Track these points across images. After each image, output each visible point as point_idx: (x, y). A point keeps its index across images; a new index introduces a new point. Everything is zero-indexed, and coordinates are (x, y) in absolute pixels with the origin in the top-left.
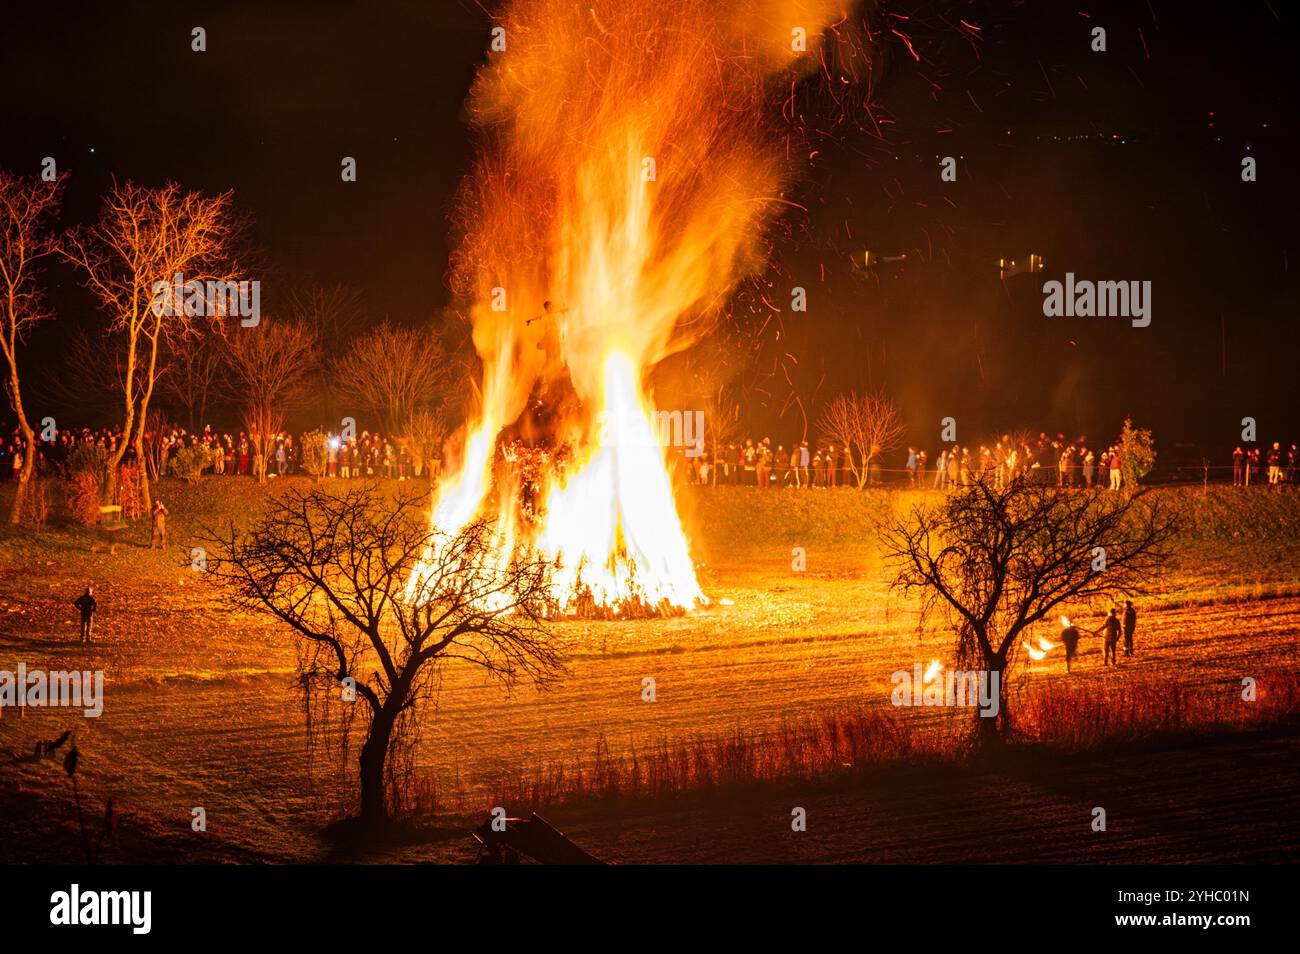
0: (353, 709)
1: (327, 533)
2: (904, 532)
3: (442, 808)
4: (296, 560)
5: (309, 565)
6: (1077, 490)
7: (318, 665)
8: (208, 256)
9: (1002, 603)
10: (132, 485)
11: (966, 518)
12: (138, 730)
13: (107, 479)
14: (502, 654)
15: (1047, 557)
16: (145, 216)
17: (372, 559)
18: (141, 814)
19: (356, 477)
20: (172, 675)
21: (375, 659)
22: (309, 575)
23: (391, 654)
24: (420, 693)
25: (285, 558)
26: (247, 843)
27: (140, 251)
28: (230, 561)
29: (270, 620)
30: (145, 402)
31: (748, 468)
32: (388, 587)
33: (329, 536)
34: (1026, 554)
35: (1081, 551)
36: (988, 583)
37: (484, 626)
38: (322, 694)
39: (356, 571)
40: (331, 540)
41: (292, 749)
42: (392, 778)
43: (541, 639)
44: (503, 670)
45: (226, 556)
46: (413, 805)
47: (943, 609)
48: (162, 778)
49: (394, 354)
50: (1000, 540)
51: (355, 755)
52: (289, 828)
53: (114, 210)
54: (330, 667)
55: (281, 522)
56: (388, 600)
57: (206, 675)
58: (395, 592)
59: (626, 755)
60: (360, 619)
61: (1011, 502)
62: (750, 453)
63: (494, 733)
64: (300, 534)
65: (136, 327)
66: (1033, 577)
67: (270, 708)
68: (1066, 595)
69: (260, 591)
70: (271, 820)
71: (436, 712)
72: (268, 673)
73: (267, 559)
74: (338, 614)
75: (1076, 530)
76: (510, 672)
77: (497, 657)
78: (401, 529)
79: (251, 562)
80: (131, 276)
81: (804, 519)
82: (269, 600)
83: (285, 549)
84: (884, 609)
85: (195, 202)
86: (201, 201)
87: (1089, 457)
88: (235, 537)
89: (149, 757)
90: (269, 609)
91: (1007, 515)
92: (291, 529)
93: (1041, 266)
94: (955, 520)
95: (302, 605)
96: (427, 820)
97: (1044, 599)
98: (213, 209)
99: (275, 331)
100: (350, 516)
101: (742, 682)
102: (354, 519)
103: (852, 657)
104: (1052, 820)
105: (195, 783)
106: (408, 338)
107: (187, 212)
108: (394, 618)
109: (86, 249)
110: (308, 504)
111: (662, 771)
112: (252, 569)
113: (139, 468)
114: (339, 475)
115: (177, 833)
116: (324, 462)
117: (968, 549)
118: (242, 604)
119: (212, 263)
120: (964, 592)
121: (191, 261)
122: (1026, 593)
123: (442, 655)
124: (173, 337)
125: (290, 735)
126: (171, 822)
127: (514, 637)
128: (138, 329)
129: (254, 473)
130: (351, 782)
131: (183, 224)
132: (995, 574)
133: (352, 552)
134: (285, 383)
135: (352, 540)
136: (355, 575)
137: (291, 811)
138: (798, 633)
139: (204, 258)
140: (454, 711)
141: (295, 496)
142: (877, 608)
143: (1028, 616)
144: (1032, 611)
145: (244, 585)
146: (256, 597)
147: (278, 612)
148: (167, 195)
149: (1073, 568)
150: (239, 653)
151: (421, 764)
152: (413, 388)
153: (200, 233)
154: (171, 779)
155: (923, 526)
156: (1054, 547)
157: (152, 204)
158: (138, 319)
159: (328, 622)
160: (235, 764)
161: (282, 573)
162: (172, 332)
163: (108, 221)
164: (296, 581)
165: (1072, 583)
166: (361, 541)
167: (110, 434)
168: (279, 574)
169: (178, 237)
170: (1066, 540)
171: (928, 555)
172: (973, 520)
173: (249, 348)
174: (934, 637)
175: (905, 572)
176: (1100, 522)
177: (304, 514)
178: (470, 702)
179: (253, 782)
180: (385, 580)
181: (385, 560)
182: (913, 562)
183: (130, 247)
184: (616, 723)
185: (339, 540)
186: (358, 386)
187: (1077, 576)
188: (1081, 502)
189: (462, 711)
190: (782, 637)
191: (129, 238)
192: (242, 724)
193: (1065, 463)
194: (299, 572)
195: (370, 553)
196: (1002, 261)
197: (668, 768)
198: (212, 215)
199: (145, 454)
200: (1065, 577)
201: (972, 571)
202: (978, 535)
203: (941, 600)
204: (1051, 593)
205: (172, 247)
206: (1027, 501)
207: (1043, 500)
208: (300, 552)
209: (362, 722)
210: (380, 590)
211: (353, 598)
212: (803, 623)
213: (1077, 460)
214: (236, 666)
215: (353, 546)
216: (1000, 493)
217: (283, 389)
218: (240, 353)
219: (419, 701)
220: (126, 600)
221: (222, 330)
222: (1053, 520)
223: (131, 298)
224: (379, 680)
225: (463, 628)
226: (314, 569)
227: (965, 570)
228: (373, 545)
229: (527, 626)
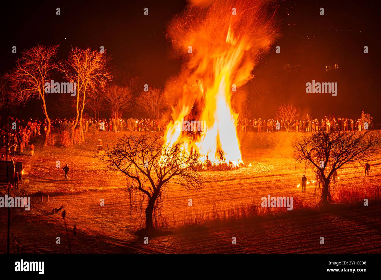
0: (143, 198)
1: (135, 147)
2: (300, 144)
3: (169, 226)
4: (126, 155)
5: (130, 157)
6: (349, 131)
7: (133, 185)
8: (99, 68)
9: (328, 164)
10: (79, 134)
11: (317, 140)
12: (82, 205)
13: (71, 133)
14: (186, 181)
15: (341, 151)
16: (81, 57)
17: (148, 155)
18: (83, 229)
19: (143, 131)
20: (91, 189)
21: (149, 183)
22: (130, 159)
23: (154, 182)
24: (162, 193)
25: (123, 155)
26: (114, 237)
27: (80, 67)
28: (107, 156)
29: (119, 173)
30: (82, 111)
31: (255, 127)
32: (153, 163)
33: (136, 148)
34: (335, 150)
35: (350, 149)
36: (324, 158)
37: (180, 173)
38: (134, 194)
39: (143, 158)
40: (136, 149)
41: (126, 209)
42: (155, 217)
43: (197, 177)
44: (186, 186)
45: (106, 154)
46: (161, 225)
47: (311, 166)
48: (89, 218)
49: (153, 96)
50: (327, 146)
51: (144, 211)
52: (125, 232)
53: (72, 56)
54: (136, 186)
55: (122, 145)
56: (153, 166)
57: (101, 189)
58: (155, 164)
59: (222, 209)
60: (145, 172)
61: (330, 135)
62: (256, 122)
63: (184, 204)
64: (127, 148)
65: (79, 89)
66: (337, 156)
67: (120, 198)
68: (346, 162)
69: (116, 164)
70: (120, 230)
71: (167, 198)
72: (119, 188)
73: (118, 155)
74: (139, 170)
75: (349, 143)
76: (188, 186)
77: (184, 182)
78: (156, 146)
79: (113, 156)
80: (77, 74)
81: (271, 141)
82: (119, 167)
83: (123, 152)
84: (295, 166)
85: (95, 53)
86: (97, 53)
87: (352, 122)
88: (109, 149)
89: (85, 212)
90: (119, 169)
91: (329, 139)
92: (125, 146)
93: (338, 67)
94: (314, 141)
95: (128, 168)
96: (165, 229)
97: (340, 163)
98: (100, 55)
99: (119, 89)
100: (141, 142)
101: (254, 188)
102: (143, 143)
103: (285, 180)
104: (343, 226)
105: (98, 220)
106: (157, 91)
107: (93, 56)
108: (155, 171)
109: (64, 67)
110: (129, 139)
111: (232, 214)
112: (114, 158)
113: (81, 130)
114: (138, 131)
115: (94, 234)
116: (134, 127)
117: (318, 149)
118: (111, 168)
119: (101, 70)
120: (317, 161)
121: (95, 70)
122: (335, 161)
123: (169, 182)
124: (90, 92)
125: (126, 206)
126: (92, 231)
127: (189, 176)
128: (80, 90)
129: (114, 130)
130: (143, 218)
131: (92, 59)
132: (326, 156)
133: (142, 153)
134: (122, 105)
135: (142, 149)
136: (143, 159)
137: (126, 227)
138: (270, 174)
139: (98, 69)
140: (172, 198)
141: (126, 137)
142: (293, 166)
143: (336, 168)
144: (337, 166)
145: (111, 163)
146: (115, 166)
147: (121, 170)
148: (87, 51)
149: (348, 154)
150: (110, 182)
151: (163, 213)
152: (159, 106)
153: (97, 62)
154: (92, 219)
155: (305, 142)
156: (343, 148)
157: (83, 53)
158: (80, 87)
159: (136, 173)
160: (110, 214)
161: (122, 159)
162: (89, 91)
163: (70, 59)
164: (126, 161)
165: (348, 158)
166: (145, 150)
167: (72, 120)
168: (121, 159)
169: (91, 63)
170: (346, 146)
171: (307, 151)
172: (320, 141)
173: (112, 95)
174: (309, 174)
175: (301, 156)
176: (356, 140)
177: (128, 142)
178: (177, 195)
179: (115, 219)
180: (152, 161)
181: (152, 155)
182: (303, 153)
183: (77, 66)
184: (219, 200)
185: (138, 149)
186: (143, 105)
187: (349, 156)
188: (350, 135)
189: (174, 198)
190: (265, 175)
191: (77, 64)
192: (111, 203)
193: (345, 124)
194: (127, 159)
195: (147, 153)
196: (327, 66)
197: (234, 213)
198: (100, 57)
199: (83, 126)
200: (346, 156)
201: (319, 155)
202: (321, 145)
203: (311, 163)
204: (342, 161)
205: (89, 66)
206: (335, 135)
207: (340, 135)
208: (128, 153)
209: (146, 201)
210: (150, 163)
211: (143, 166)
212: (271, 171)
213: (349, 122)
214: (110, 186)
215: (143, 151)
216: (327, 133)
217: (122, 106)
218: (109, 96)
219: (162, 195)
220: (78, 168)
221: (104, 90)
222: (342, 140)
223: (77, 81)
224: (150, 189)
225: (174, 174)
226: (131, 158)
227: (317, 155)
228: (148, 151)
229: (193, 173)
